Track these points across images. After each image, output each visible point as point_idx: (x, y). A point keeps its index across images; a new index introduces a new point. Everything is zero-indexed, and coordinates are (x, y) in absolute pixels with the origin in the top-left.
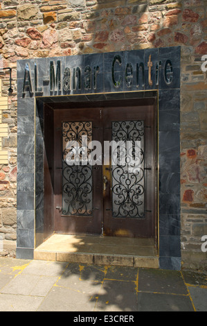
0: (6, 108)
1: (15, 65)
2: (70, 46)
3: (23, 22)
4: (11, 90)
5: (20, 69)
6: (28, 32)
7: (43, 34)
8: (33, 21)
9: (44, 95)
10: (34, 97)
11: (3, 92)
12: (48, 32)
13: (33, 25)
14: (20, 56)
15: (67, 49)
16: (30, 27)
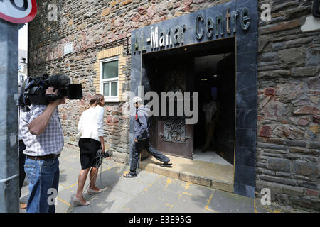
0: (125, 64)
1: (130, 34)
2: (165, 14)
3: (136, 5)
4: (128, 52)
5: (132, 37)
6: (139, 11)
7: (148, 10)
8: (142, 3)
9: (147, 52)
10: (141, 55)
11: (124, 54)
12: (150, 7)
13: (141, 5)
14: (134, 28)
15: (163, 17)
16: (140, 7)
